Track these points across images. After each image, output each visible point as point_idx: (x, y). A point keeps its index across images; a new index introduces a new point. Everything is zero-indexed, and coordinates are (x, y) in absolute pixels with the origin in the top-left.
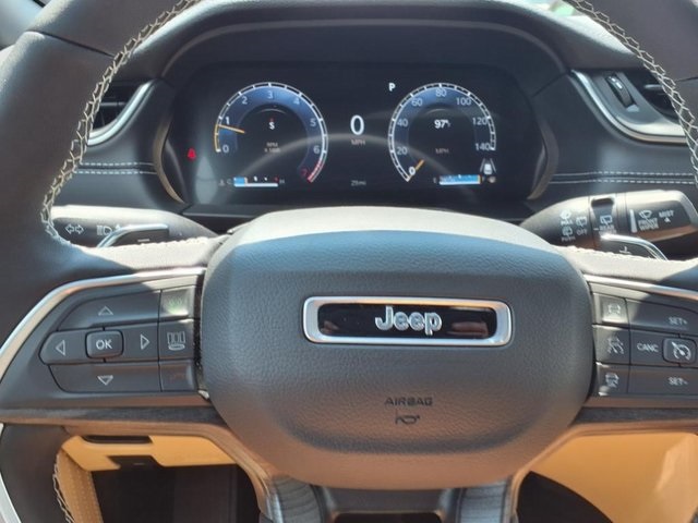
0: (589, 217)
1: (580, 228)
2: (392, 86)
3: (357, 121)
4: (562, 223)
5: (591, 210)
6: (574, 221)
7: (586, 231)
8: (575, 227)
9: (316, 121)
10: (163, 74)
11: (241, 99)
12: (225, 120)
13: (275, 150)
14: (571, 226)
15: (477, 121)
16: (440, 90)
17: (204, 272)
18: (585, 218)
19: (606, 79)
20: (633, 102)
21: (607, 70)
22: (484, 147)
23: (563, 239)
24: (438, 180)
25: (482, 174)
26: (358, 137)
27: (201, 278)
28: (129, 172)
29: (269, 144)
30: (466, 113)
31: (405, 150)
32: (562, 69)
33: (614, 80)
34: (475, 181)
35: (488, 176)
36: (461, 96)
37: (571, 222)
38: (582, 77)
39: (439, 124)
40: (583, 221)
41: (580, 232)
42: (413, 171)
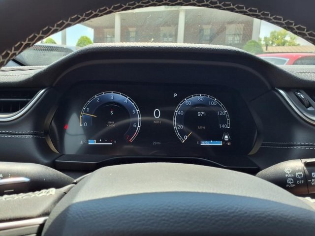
0: (304, 173)
1: (299, 179)
2: (175, 95)
3: (157, 111)
4: (286, 175)
5: (305, 168)
6: (295, 175)
7: (303, 181)
8: (295, 179)
9: (136, 111)
10: (54, 85)
11: (96, 99)
12: (86, 109)
13: (113, 125)
14: (292, 177)
15: (220, 113)
16: (200, 98)
17: (45, 221)
18: (301, 173)
19: (294, 93)
20: (310, 105)
21: (294, 88)
22: (224, 126)
23: (287, 186)
24: (200, 143)
25: (223, 140)
26: (157, 119)
27: (42, 226)
28: (27, 137)
29: (109, 122)
30: (214, 109)
31: (181, 127)
32: (269, 88)
33: (299, 93)
34: (220, 144)
35: (227, 141)
36: (211, 101)
37: (292, 176)
38: (282, 92)
39: (199, 114)
40: (300, 175)
41: (299, 182)
42: (186, 138)
